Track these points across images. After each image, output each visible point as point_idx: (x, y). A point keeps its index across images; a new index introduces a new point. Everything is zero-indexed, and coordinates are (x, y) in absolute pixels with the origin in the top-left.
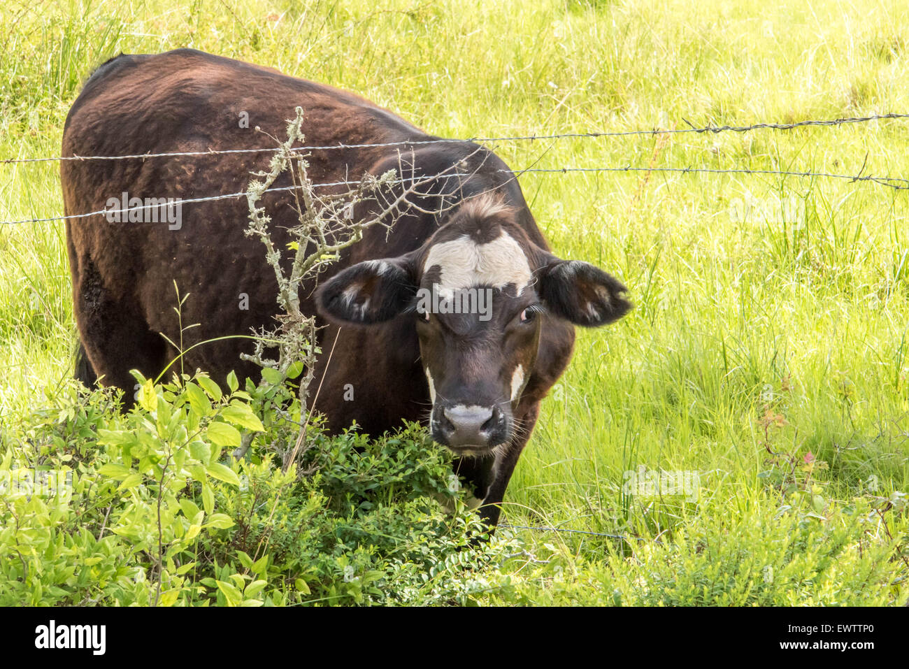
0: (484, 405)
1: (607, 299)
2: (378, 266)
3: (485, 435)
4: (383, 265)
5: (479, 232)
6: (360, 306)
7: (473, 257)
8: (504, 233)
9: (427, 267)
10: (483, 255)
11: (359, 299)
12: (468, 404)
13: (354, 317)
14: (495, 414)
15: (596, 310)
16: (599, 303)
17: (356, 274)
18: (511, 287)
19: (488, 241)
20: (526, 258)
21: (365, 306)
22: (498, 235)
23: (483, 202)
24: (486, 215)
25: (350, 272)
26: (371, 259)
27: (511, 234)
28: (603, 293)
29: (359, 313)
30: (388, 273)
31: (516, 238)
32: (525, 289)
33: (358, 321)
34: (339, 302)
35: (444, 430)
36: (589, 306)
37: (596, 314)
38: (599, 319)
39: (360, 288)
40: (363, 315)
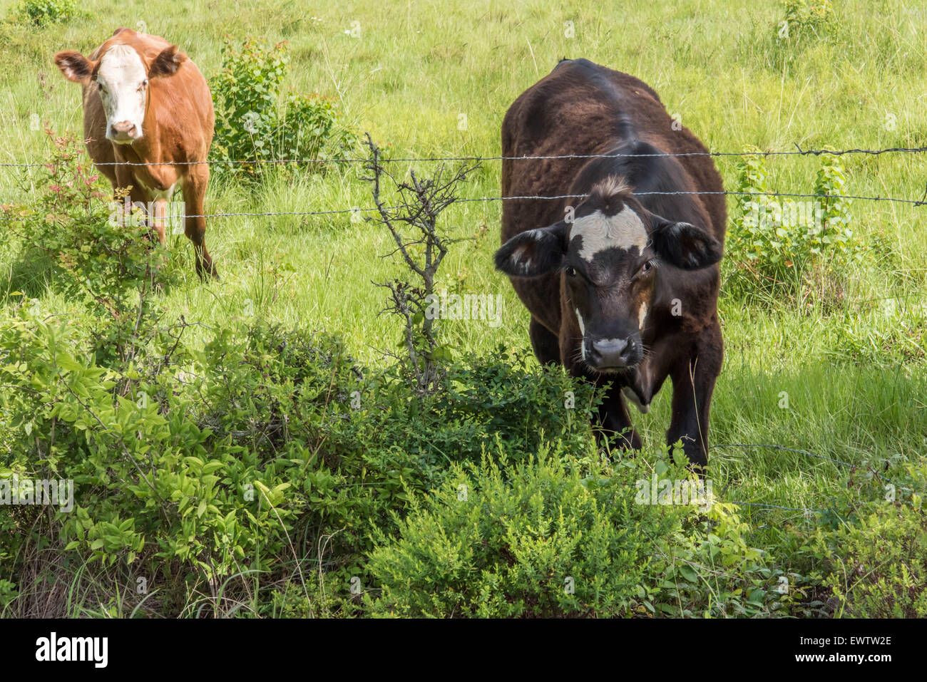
0: (621, 338)
1: (703, 250)
2: (536, 234)
3: (624, 359)
4: (538, 233)
5: (607, 207)
6: (524, 264)
7: (605, 228)
8: (626, 206)
9: (572, 237)
10: (612, 225)
11: (523, 260)
12: (610, 338)
13: (521, 272)
14: (629, 343)
15: (696, 258)
16: (697, 253)
17: (520, 242)
18: (634, 249)
19: (615, 214)
20: (642, 225)
21: (528, 264)
22: (621, 208)
23: (609, 184)
24: (612, 194)
25: (515, 240)
26: (531, 229)
27: (631, 207)
28: (701, 246)
29: (524, 269)
30: (543, 238)
31: (635, 210)
32: (645, 250)
33: (524, 274)
34: (509, 262)
35: (594, 356)
36: (691, 255)
37: (695, 260)
38: (698, 264)
39: (523, 251)
40: (527, 271)
